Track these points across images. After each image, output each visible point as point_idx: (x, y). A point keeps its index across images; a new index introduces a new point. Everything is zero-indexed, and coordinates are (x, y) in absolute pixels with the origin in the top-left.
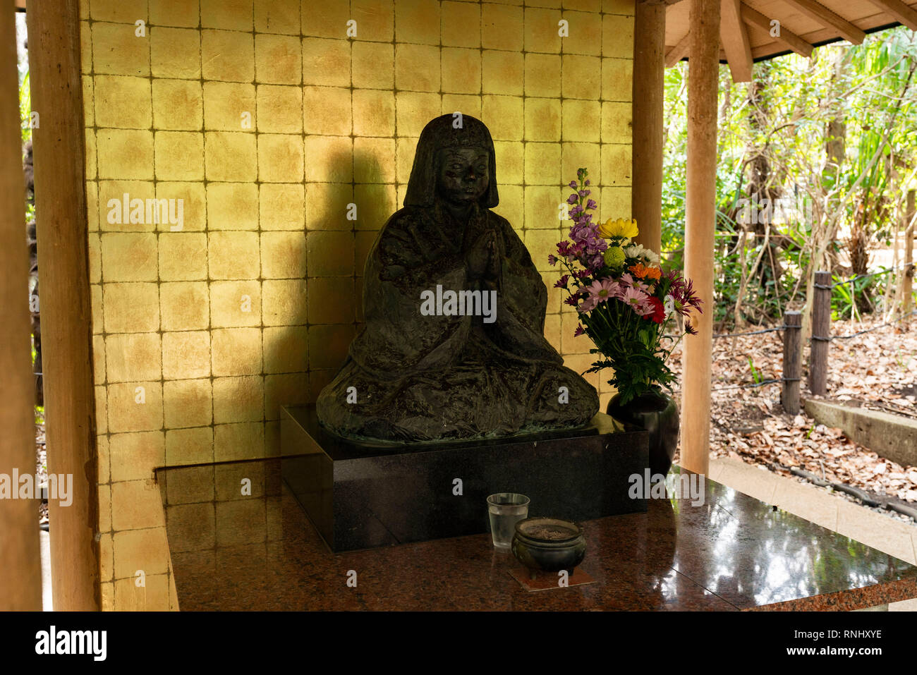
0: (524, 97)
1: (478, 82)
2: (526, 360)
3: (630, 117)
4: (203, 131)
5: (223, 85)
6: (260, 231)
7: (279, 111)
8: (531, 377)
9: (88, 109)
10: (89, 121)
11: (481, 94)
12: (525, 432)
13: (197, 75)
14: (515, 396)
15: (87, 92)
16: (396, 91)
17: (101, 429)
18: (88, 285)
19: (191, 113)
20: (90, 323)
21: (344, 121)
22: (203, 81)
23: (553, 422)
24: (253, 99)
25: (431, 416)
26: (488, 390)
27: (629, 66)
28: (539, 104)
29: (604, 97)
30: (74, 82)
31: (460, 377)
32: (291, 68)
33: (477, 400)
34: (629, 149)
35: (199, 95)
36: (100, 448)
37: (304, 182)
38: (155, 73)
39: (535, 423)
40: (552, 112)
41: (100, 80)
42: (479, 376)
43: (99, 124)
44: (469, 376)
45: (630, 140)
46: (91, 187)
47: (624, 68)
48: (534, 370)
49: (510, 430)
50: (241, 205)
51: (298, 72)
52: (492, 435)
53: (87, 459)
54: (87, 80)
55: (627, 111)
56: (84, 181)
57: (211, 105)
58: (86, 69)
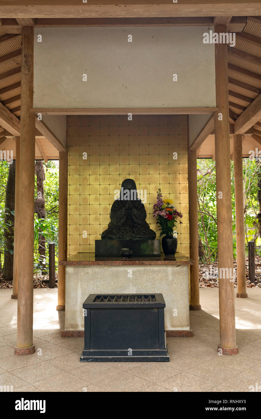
0: (159, 174)
1: (148, 171)
2: (138, 226)
3: (188, 177)
4: (89, 185)
5: (93, 176)
6: (100, 204)
7: (104, 180)
8: (138, 229)
9: (68, 182)
10: (68, 184)
11: (149, 174)
12: (135, 239)
13: (88, 174)
14: (133, 232)
15: (68, 178)
16: (129, 174)
17: (68, 244)
18: (67, 215)
19: (87, 181)
20: (67, 222)
21: (118, 181)
22: (90, 175)
23: (141, 237)
24: (99, 178)
25: (115, 235)
26: (128, 231)
27: (187, 166)
28: (163, 175)
29: (180, 173)
30: (66, 176)
31: (123, 228)
32: (107, 171)
33: (125, 233)
34: (187, 185)
35: (89, 178)
36: (68, 247)
37: (109, 194)
38: (81, 174)
39: (137, 237)
40: (167, 177)
41: (71, 176)
42: (127, 228)
43: (70, 184)
44: (125, 228)
45: (188, 182)
46: (68, 196)
47: (185, 166)
48: (139, 228)
49: (131, 238)
50: (96, 199)
51: (108, 172)
52: (128, 239)
53: (65, 249)
54: (69, 176)
55: (187, 175)
56: (67, 195)
57: (91, 179)
58: (68, 174)
